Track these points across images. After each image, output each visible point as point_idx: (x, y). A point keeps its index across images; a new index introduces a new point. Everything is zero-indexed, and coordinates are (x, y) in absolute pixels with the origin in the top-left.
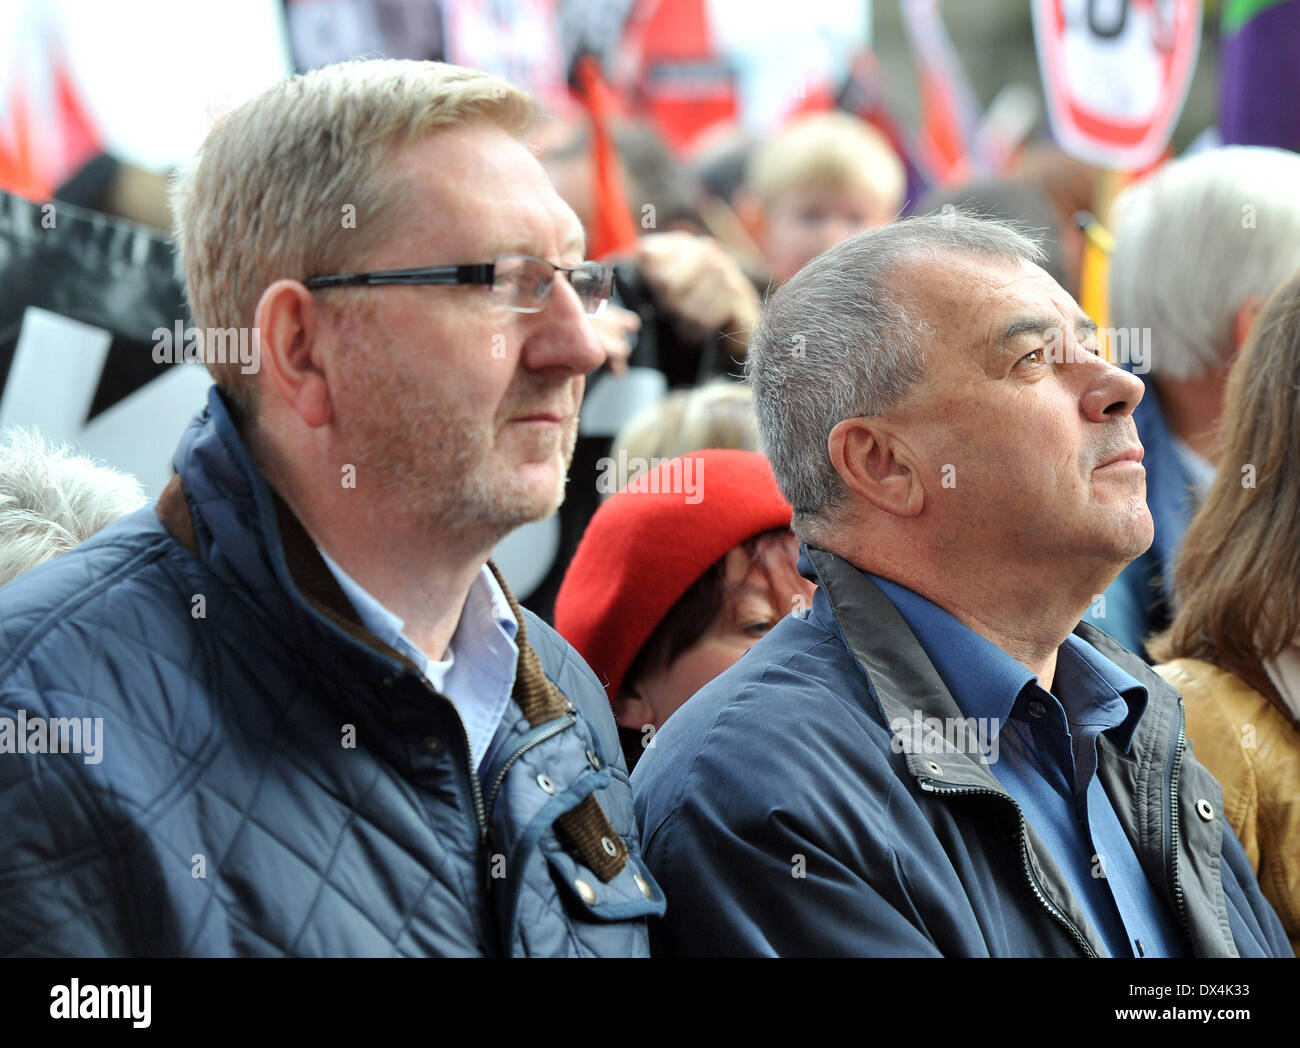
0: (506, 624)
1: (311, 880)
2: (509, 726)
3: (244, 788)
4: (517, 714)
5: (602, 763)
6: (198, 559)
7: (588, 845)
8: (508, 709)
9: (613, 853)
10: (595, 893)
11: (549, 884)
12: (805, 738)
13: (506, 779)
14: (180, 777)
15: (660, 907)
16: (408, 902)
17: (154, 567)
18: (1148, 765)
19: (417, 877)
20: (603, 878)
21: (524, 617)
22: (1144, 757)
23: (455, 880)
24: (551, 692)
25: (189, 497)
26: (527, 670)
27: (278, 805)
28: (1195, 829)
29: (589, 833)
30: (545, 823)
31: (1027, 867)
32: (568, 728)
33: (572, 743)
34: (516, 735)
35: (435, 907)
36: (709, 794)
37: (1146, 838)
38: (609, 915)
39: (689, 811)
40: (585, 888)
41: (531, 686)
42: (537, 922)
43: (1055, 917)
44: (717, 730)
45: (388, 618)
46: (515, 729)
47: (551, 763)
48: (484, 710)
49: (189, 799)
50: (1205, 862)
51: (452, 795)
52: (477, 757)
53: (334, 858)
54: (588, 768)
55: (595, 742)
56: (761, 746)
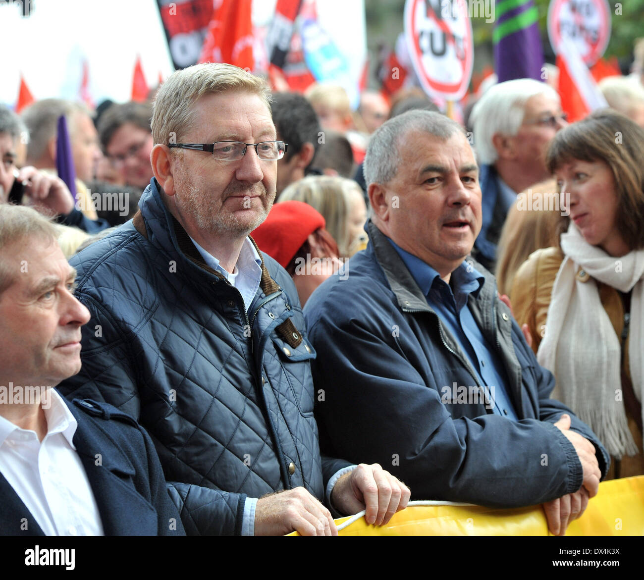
0: (258, 261)
1: (192, 351)
2: (258, 296)
3: (167, 320)
4: (261, 291)
5: (291, 308)
6: (148, 239)
7: (288, 336)
8: (258, 290)
9: (297, 338)
10: (290, 352)
11: (274, 350)
12: (362, 294)
13: (258, 314)
14: (145, 316)
15: (314, 356)
16: (224, 358)
17: (133, 243)
18: (485, 301)
19: (228, 350)
20: (294, 347)
21: (262, 255)
22: (484, 299)
23: (241, 350)
24: (273, 283)
25: (144, 218)
26: (264, 276)
27: (179, 326)
28: (502, 324)
29: (288, 332)
30: (271, 330)
31: (442, 336)
32: (279, 295)
33: (280, 301)
34: (261, 299)
35: (234, 360)
36: (329, 314)
37: (486, 325)
38: (296, 360)
39: (322, 321)
40: (287, 351)
41: (266, 281)
42: (270, 363)
43: (452, 353)
44: (332, 293)
45: (214, 260)
46: (260, 297)
47: (273, 308)
48: (249, 291)
49: (149, 323)
50: (506, 334)
51: (238, 320)
52: (247, 307)
53: (199, 343)
54: (286, 310)
55: (289, 300)
56: (346, 297)
